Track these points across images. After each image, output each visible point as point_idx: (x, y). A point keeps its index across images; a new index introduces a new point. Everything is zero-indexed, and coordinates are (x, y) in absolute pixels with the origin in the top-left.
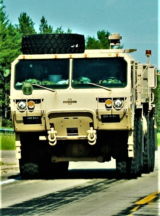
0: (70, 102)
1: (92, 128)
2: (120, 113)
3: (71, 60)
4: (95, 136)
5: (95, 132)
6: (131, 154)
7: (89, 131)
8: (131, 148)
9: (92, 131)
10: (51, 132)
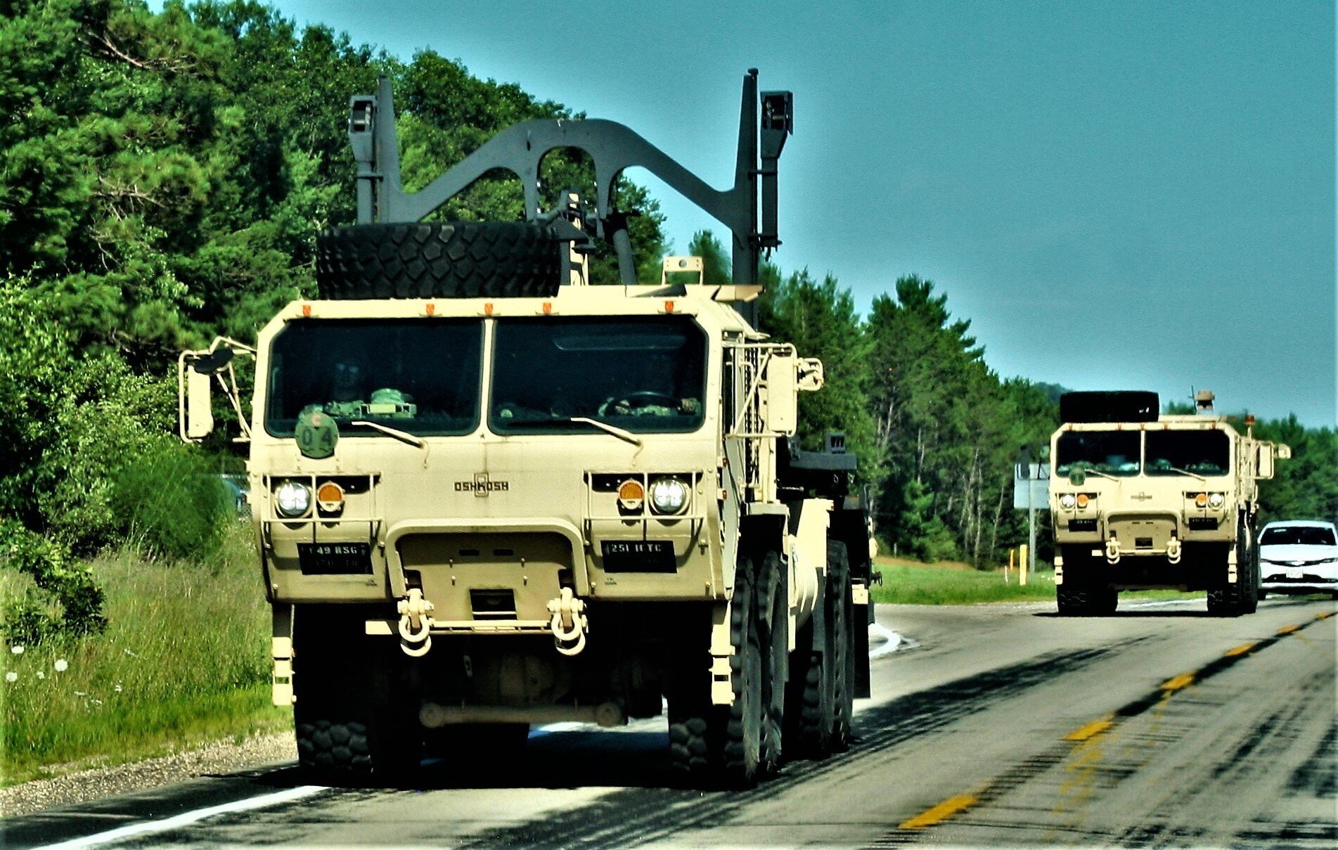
0: (1142, 497)
1: (1174, 538)
2: (1219, 515)
3: (1143, 434)
4: (1179, 550)
5: (1179, 543)
6: (1233, 578)
7: (1169, 543)
8: (1232, 568)
9: (1174, 543)
10: (1112, 543)
